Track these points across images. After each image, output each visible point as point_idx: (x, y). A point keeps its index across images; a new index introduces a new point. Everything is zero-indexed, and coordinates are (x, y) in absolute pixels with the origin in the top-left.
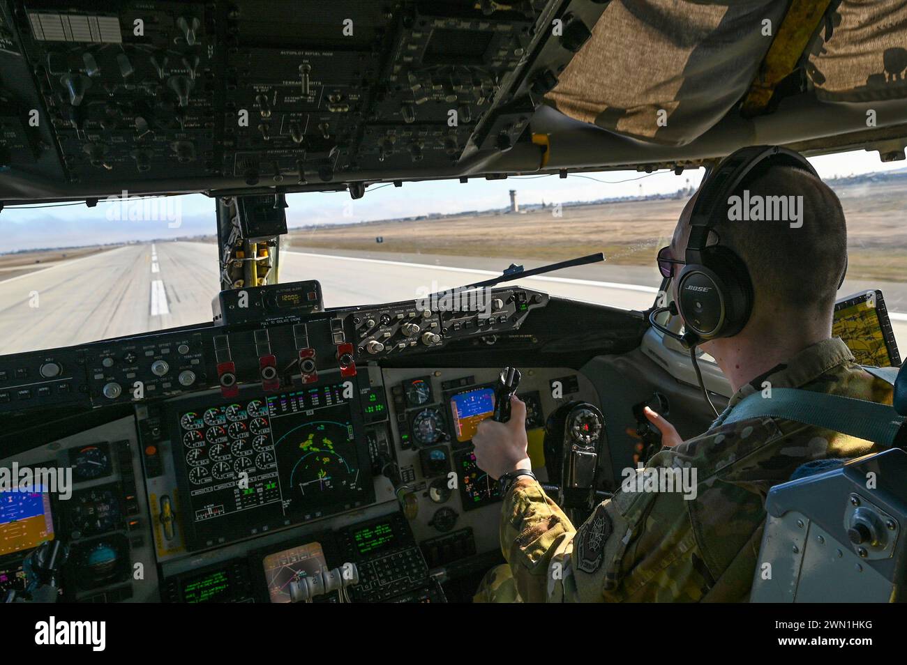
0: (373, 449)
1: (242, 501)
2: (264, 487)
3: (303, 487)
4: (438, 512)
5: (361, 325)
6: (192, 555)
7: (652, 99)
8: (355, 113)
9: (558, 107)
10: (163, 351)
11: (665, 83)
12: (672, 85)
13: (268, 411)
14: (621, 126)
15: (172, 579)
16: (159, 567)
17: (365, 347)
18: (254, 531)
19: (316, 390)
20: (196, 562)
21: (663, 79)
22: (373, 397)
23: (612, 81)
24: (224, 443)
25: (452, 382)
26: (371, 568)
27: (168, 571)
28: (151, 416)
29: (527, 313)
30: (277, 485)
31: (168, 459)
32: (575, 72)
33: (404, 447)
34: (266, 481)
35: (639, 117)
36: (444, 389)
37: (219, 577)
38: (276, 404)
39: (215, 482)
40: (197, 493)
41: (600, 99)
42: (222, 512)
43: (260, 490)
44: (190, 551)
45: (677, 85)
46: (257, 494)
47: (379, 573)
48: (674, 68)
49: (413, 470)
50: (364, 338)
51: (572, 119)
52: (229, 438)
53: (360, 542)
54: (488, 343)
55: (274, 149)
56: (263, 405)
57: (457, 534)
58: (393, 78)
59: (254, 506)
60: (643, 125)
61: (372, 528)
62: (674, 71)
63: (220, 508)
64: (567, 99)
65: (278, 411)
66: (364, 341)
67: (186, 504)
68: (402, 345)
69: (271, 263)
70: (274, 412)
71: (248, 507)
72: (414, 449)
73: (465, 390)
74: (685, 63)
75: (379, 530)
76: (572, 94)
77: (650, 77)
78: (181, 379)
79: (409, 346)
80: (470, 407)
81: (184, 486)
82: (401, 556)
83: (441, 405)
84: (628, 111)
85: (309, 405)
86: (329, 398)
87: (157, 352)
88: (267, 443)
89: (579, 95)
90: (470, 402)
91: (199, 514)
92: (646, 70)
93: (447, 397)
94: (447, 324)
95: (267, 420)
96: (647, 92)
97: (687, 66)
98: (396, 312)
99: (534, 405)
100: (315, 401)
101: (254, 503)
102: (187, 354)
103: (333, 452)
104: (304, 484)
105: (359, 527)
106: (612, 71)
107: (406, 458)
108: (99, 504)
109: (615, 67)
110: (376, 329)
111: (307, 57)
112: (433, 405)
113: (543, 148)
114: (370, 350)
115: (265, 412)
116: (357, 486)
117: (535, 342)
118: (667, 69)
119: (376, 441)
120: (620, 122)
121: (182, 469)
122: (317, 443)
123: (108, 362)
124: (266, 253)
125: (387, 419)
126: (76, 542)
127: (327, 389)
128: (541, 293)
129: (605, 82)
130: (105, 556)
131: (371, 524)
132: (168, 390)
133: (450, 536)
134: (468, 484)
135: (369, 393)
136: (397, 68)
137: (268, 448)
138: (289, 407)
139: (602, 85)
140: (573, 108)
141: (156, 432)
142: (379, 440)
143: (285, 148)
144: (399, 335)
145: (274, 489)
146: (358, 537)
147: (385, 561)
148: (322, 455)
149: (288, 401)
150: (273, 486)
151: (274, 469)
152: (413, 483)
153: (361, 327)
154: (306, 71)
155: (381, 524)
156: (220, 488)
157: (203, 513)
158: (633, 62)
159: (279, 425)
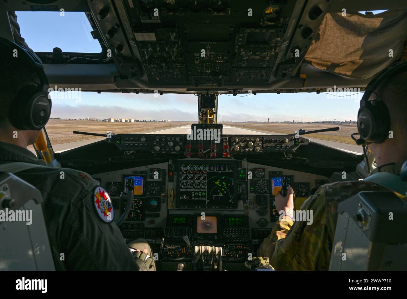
0: (240, 189)
1: (194, 196)
2: (202, 194)
3: (214, 197)
4: (260, 219)
5: (233, 140)
6: (178, 210)
7: (349, 59)
8: (227, 63)
9: (312, 64)
10: (172, 139)
11: (354, 52)
12: (358, 52)
13: (207, 169)
14: (337, 71)
15: (171, 215)
16: (168, 210)
17: (234, 148)
18: (196, 207)
19: (223, 165)
20: (179, 212)
21: (352, 50)
22: (242, 172)
23: (331, 52)
24: (192, 176)
25: (273, 172)
26: (231, 230)
27: (171, 213)
28: (173, 164)
29: (299, 146)
30: (206, 194)
31: (175, 177)
32: (318, 50)
33: (252, 192)
34: (202, 192)
35: (345, 67)
36: (270, 174)
37: (184, 219)
38: (210, 167)
39: (187, 188)
40: (182, 190)
41: (328, 60)
42: (188, 198)
43: (200, 194)
44: (176, 208)
45: (360, 52)
46: (199, 195)
47: (233, 233)
48: (357, 45)
49: (253, 201)
50: (234, 145)
51: (317, 68)
52: (194, 175)
53: (230, 221)
54: (288, 158)
55: (204, 75)
56: (205, 167)
57: (267, 230)
58: (236, 51)
59: (197, 199)
60: (346, 70)
61: (235, 218)
62: (358, 46)
63: (188, 197)
64: (316, 61)
65: (210, 170)
66: (234, 146)
67: (178, 193)
68: (247, 150)
69: (214, 120)
70: (209, 170)
71: (195, 199)
72: (255, 194)
73: (278, 176)
74: (362, 43)
75: (237, 219)
76: (317, 59)
77: (347, 49)
78: (176, 148)
79: (249, 150)
80: (279, 183)
81: (178, 187)
82: (242, 229)
83: (268, 180)
84: (341, 64)
85: (220, 170)
86: (227, 169)
87: (171, 139)
88: (205, 179)
89: (319, 59)
90: (280, 181)
91: (181, 197)
92: (345, 47)
93: (271, 177)
94: (265, 145)
95: (206, 172)
96: (347, 56)
97: (363, 44)
98: (247, 138)
99: (307, 188)
100: (222, 169)
101: (197, 198)
102: (179, 141)
103: (225, 187)
104: (215, 196)
105: (231, 216)
106: (331, 48)
107: (251, 196)
108: (155, 186)
109: (332, 46)
110: (238, 143)
111: (209, 44)
112: (264, 179)
113: (304, 80)
114: (235, 149)
115: (206, 169)
116: (232, 201)
117: (308, 161)
118: (354, 46)
119: (241, 187)
120: (336, 69)
121: (179, 182)
122: (221, 183)
123: (157, 140)
124: (212, 116)
125: (246, 181)
126: (148, 196)
127: (227, 166)
128: (306, 139)
129: (329, 53)
130: (154, 203)
131: (235, 216)
132: (172, 151)
133: (264, 230)
134: (274, 212)
135: (241, 170)
136: (237, 47)
137: (205, 181)
138: (214, 169)
139: (328, 54)
140: (318, 64)
141: (173, 168)
142: (242, 187)
143: (207, 75)
144: (247, 146)
145: (204, 195)
146: (230, 219)
147: (236, 229)
148: (222, 188)
149: (214, 167)
150: (205, 194)
151: (205, 189)
152: (253, 206)
153: (234, 141)
154: (208, 48)
155: (239, 217)
156: (188, 190)
157: (182, 197)
158: (339, 44)
159: (210, 174)
